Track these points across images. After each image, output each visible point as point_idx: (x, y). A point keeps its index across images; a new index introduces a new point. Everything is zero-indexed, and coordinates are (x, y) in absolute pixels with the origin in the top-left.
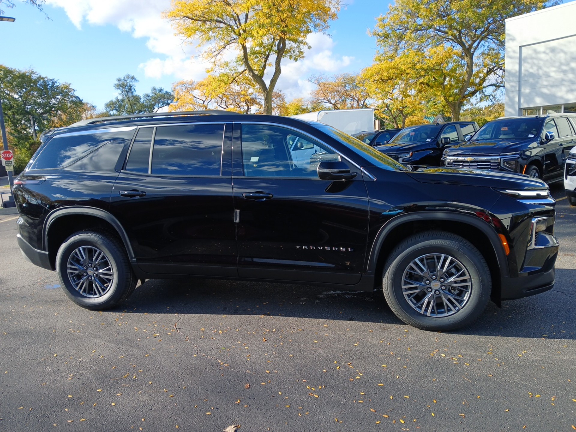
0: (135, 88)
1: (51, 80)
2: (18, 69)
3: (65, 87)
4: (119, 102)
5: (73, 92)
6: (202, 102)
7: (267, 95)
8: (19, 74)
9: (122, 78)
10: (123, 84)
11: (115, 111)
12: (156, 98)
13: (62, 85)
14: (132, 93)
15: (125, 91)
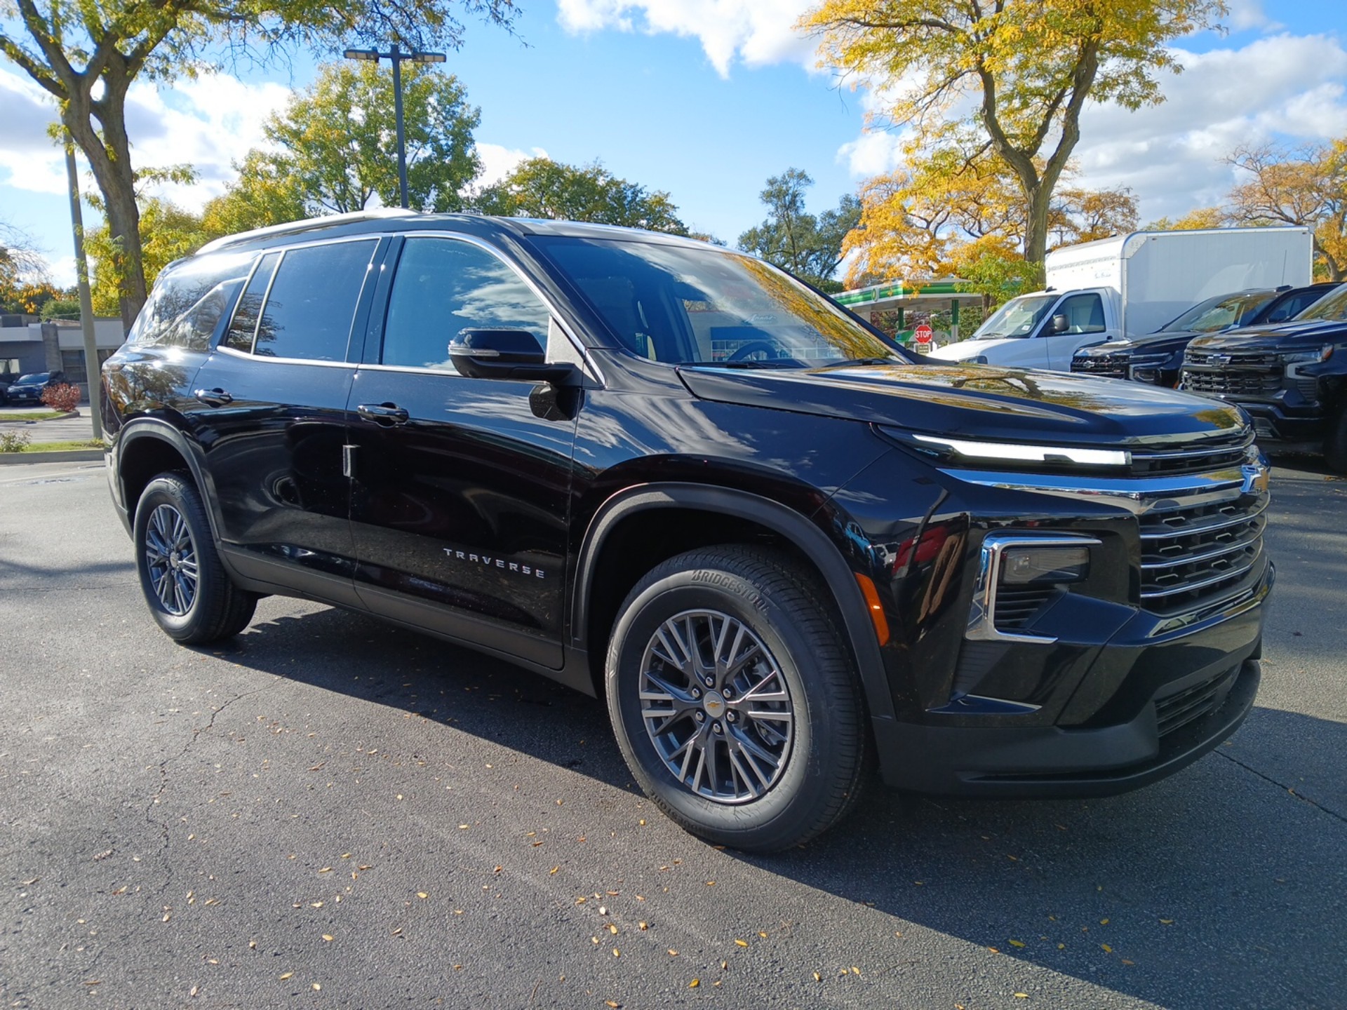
0: (803, 198)
1: (632, 187)
2: (574, 167)
3: (657, 202)
4: (768, 232)
5: (671, 211)
6: (925, 225)
7: (1036, 197)
8: (574, 176)
9: (779, 178)
10: (780, 191)
11: (760, 251)
12: (847, 221)
13: (653, 198)
14: (796, 210)
15: (781, 206)
